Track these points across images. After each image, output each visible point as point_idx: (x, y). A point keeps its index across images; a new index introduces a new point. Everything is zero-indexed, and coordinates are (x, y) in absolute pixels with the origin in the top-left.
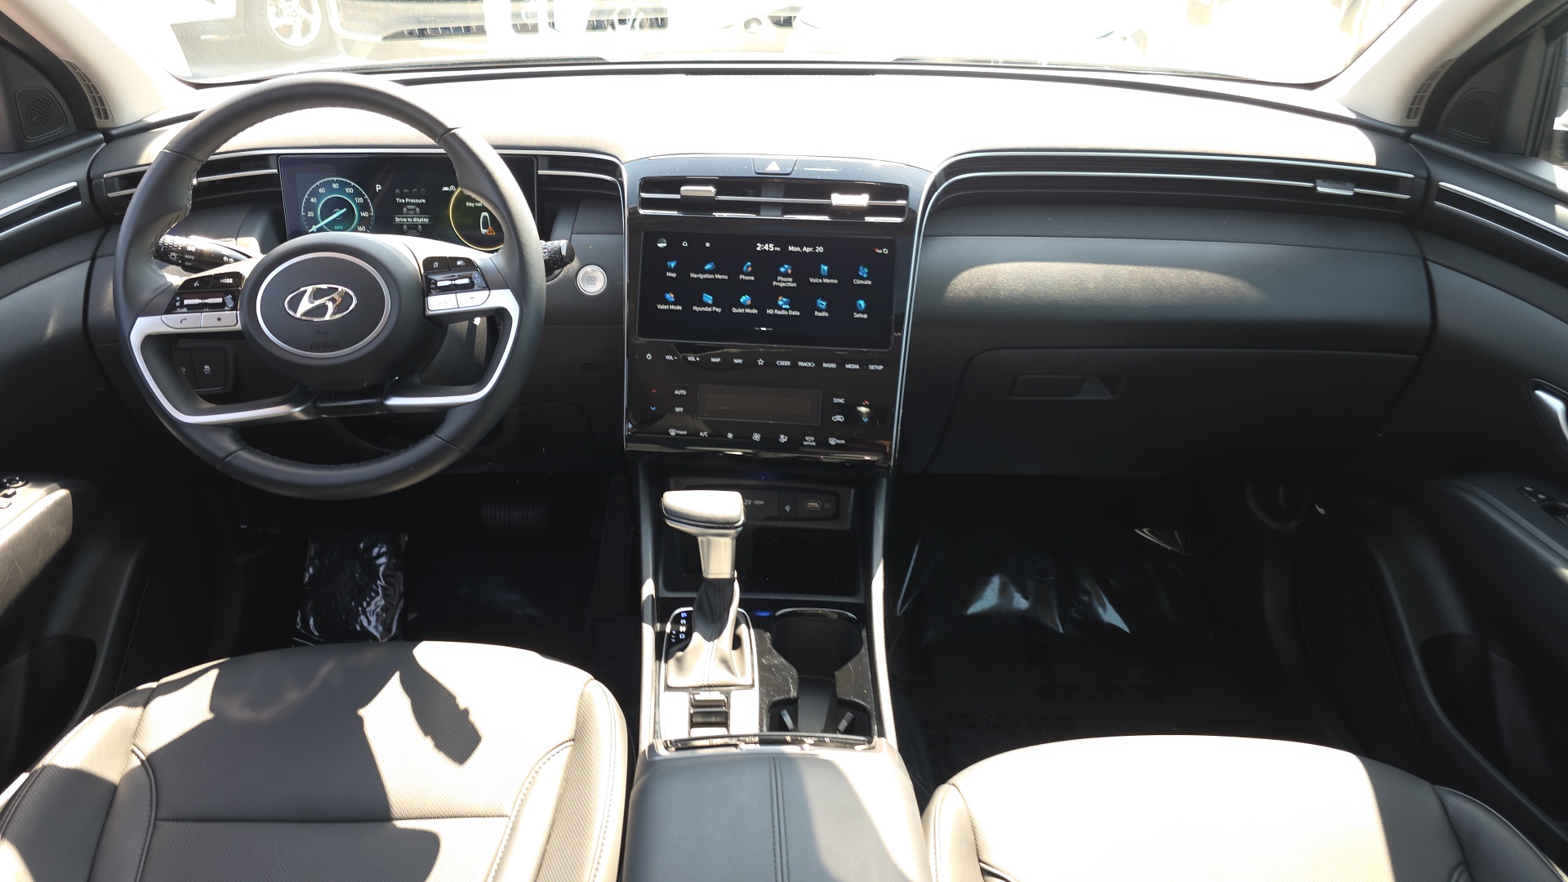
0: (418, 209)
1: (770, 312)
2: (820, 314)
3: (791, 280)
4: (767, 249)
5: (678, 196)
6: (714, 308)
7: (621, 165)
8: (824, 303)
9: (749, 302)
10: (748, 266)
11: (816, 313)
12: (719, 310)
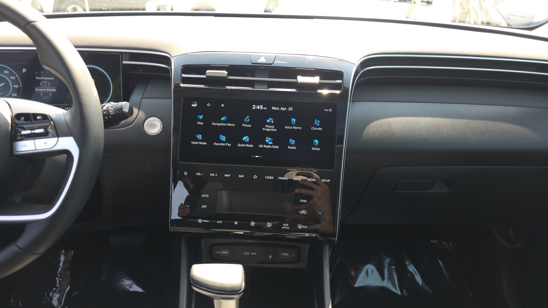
0: (49, 84)
1: (261, 146)
2: (291, 148)
3: (273, 127)
4: (259, 108)
5: (204, 76)
6: (227, 144)
7: (171, 58)
8: (294, 141)
9: (248, 140)
10: (247, 119)
11: (289, 147)
12: (229, 145)
